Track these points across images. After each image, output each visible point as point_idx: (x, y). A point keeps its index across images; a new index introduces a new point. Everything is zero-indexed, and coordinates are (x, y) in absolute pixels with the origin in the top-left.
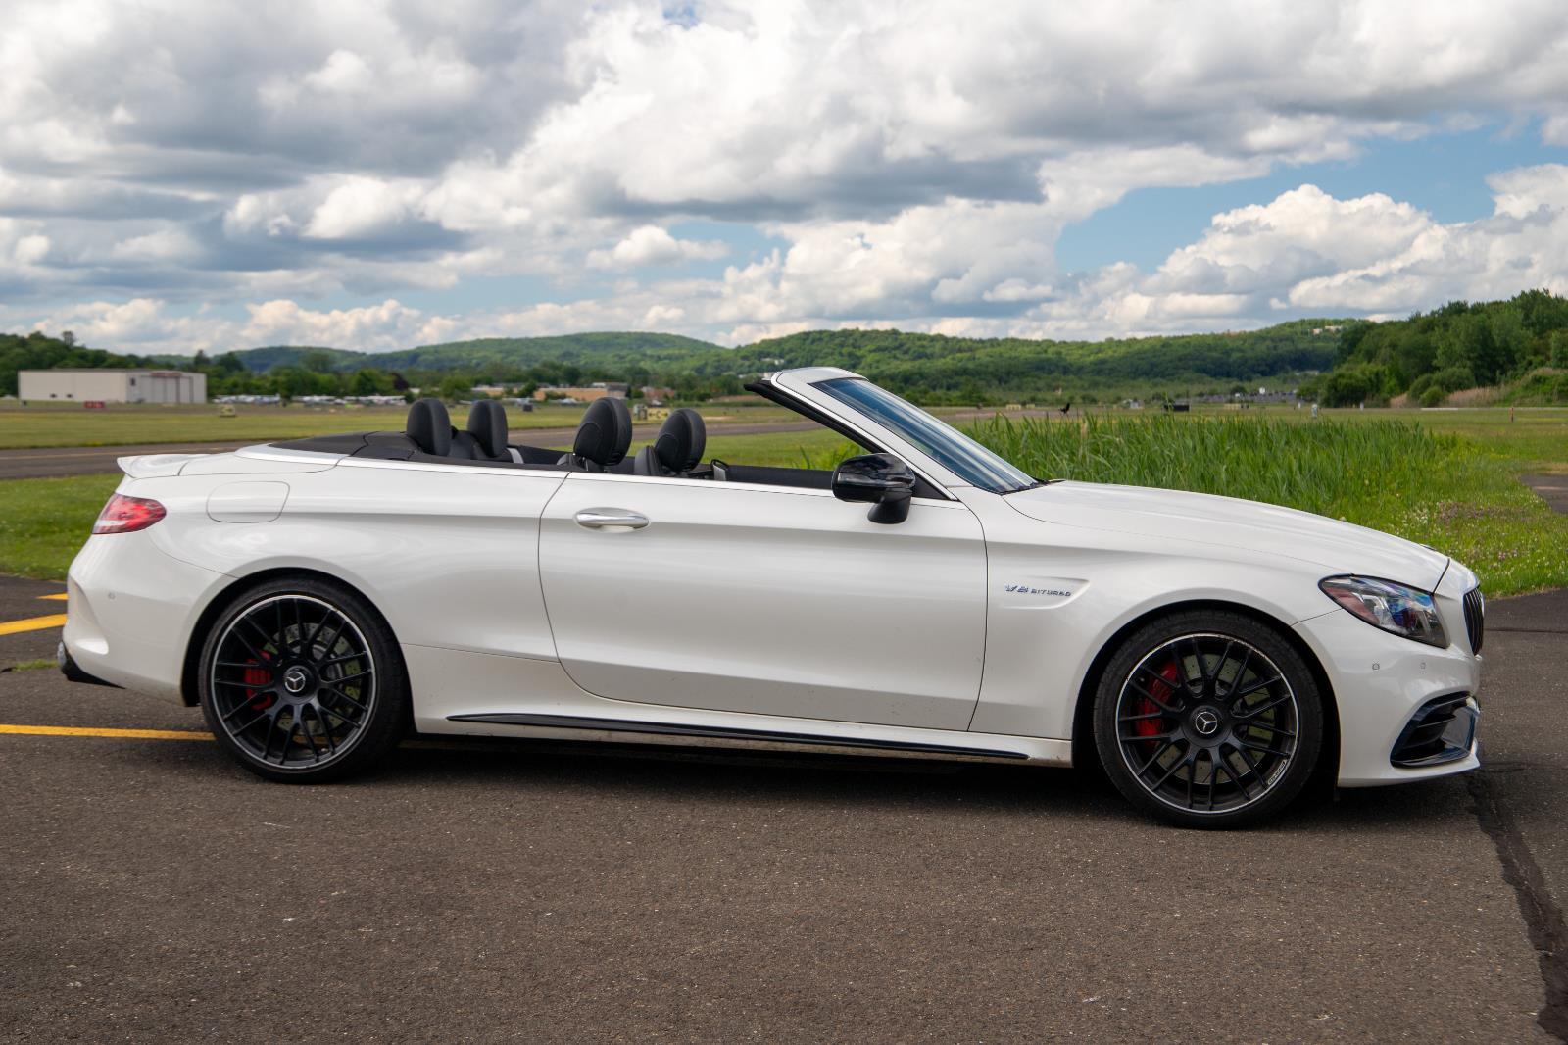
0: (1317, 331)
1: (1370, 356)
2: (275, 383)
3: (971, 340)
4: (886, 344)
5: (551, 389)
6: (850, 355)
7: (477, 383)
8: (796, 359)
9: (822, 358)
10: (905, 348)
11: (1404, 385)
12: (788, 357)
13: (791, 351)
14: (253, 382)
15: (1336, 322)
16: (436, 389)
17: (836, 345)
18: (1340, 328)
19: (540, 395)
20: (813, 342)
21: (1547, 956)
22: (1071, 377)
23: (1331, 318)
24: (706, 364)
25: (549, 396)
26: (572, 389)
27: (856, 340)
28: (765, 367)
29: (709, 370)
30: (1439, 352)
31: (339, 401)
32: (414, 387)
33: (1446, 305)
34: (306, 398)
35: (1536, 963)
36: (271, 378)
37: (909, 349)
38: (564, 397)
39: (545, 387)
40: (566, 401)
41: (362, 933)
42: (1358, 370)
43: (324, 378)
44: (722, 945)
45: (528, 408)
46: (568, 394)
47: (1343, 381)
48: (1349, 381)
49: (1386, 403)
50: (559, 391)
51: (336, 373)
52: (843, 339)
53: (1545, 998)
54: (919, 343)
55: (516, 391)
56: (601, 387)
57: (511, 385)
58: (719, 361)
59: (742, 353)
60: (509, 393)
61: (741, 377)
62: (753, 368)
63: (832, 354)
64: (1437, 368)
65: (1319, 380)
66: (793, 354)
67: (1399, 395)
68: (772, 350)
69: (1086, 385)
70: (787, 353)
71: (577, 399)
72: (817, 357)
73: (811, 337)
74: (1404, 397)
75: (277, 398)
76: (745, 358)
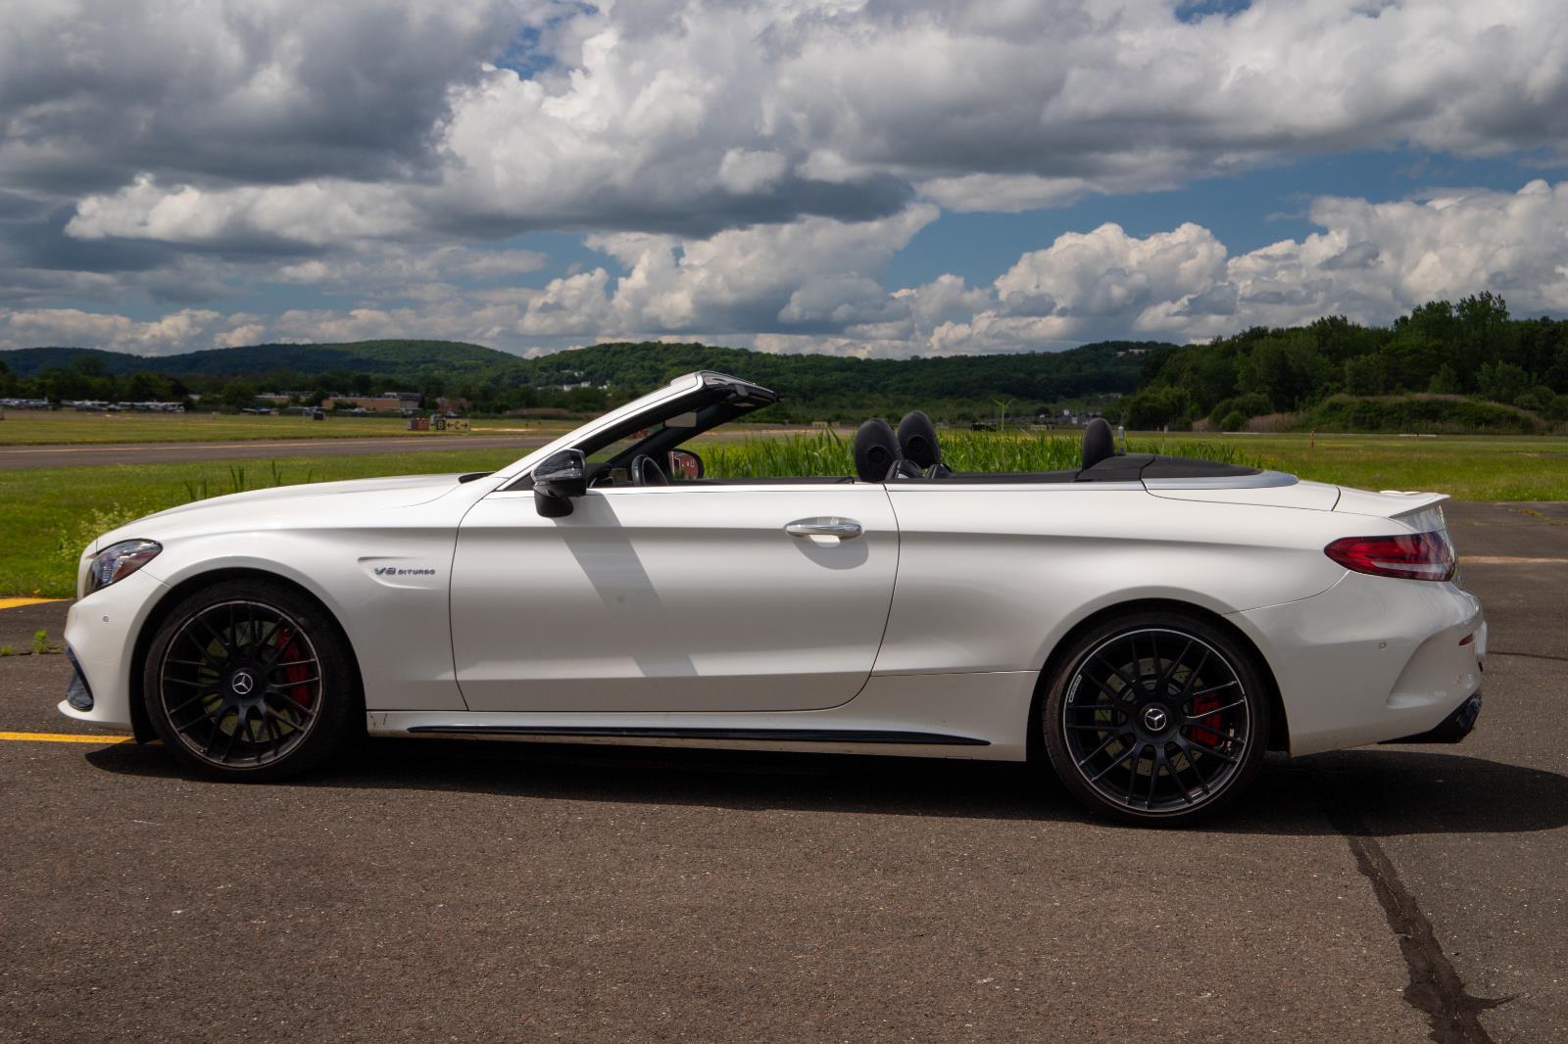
0: (1121, 354)
1: (1173, 380)
2: (42, 386)
3: (775, 355)
4: (689, 358)
5: (341, 398)
6: (651, 368)
7: (262, 390)
8: (596, 371)
9: (622, 371)
10: (708, 362)
11: (1205, 410)
12: (587, 369)
13: (592, 362)
14: (18, 384)
15: (1139, 345)
16: (218, 396)
17: (637, 358)
18: (1143, 351)
19: (328, 404)
20: (614, 354)
21: (1406, 938)
22: (877, 395)
23: (1134, 341)
24: (503, 374)
25: (339, 406)
26: (363, 398)
27: (658, 353)
28: (564, 379)
29: (506, 380)
30: (1239, 376)
31: (112, 406)
32: (194, 393)
33: (1247, 330)
34: (76, 403)
35: (1398, 945)
36: (37, 380)
37: (713, 363)
38: (354, 406)
39: (335, 396)
40: (356, 410)
41: (255, 925)
42: (1161, 393)
43: (96, 382)
44: (619, 933)
45: (318, 417)
46: (359, 404)
47: (1147, 404)
48: (1153, 405)
49: (1188, 428)
50: (349, 400)
51: (111, 376)
52: (645, 352)
53: (1408, 976)
54: (722, 358)
55: (303, 399)
56: (394, 397)
57: (297, 393)
58: (517, 372)
59: (539, 365)
60: (296, 401)
61: (539, 388)
62: (553, 379)
63: (633, 367)
64: (1238, 393)
65: (1123, 403)
66: (593, 366)
67: (1200, 419)
68: (572, 361)
69: (891, 404)
70: (587, 366)
71: (368, 409)
72: (618, 369)
73: (612, 350)
74: (1206, 421)
75: (45, 402)
76: (543, 369)
